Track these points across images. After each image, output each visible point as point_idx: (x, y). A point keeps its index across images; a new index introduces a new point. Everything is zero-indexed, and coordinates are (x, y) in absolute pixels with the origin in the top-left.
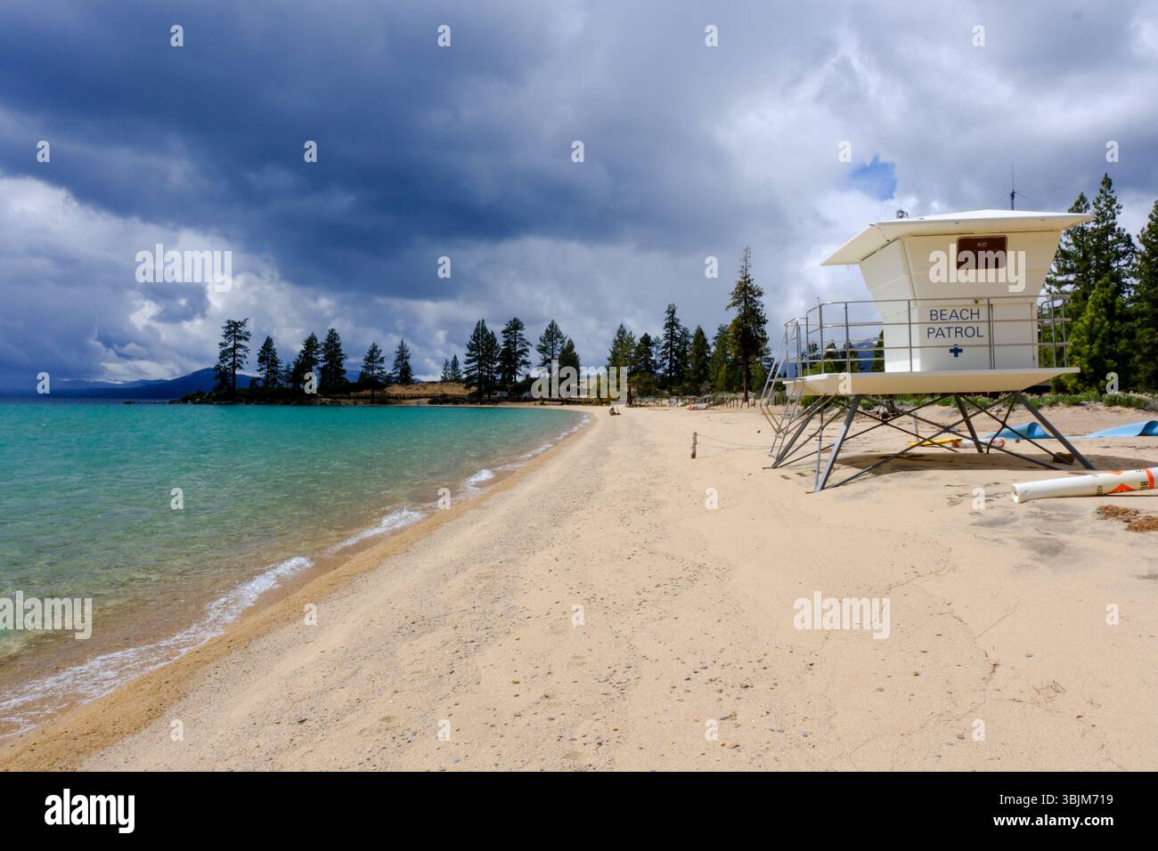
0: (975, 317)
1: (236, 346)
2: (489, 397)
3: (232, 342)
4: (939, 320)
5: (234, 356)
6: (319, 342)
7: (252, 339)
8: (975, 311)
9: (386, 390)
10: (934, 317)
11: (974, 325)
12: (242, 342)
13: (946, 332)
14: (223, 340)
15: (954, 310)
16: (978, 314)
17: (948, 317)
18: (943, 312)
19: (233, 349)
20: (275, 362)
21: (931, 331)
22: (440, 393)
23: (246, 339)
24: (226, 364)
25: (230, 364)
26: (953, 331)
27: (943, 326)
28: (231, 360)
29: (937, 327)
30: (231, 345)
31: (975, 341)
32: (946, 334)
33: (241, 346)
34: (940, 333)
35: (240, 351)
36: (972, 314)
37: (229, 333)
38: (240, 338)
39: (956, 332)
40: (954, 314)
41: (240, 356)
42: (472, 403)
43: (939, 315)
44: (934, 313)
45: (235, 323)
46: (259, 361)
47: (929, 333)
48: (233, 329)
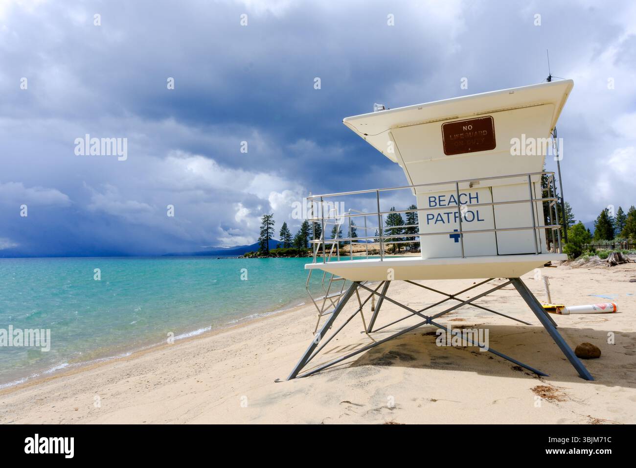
0: (474, 201)
1: (268, 228)
2: (399, 250)
3: (266, 226)
4: (438, 206)
5: (267, 233)
6: (309, 224)
7: (275, 224)
8: (473, 195)
9: (344, 248)
10: (433, 204)
11: (474, 209)
12: (271, 226)
13: (445, 217)
14: (262, 225)
15: (452, 196)
16: (477, 198)
17: (446, 203)
18: (442, 198)
19: (267, 230)
20: (289, 236)
21: (431, 217)
22: (372, 249)
23: (273, 224)
24: (264, 237)
25: (265, 237)
26: (452, 216)
27: (442, 212)
28: (266, 235)
29: (435, 213)
30: (266, 228)
31: (476, 225)
32: (445, 219)
33: (270, 228)
34: (439, 218)
35: (270, 231)
36: (470, 198)
37: (265, 221)
38: (270, 224)
39: (455, 217)
40: (452, 200)
41: (270, 233)
42: (390, 254)
43: (437, 201)
44: (432, 199)
45: (268, 216)
46: (281, 235)
47: (428, 219)
48: (266, 219)
